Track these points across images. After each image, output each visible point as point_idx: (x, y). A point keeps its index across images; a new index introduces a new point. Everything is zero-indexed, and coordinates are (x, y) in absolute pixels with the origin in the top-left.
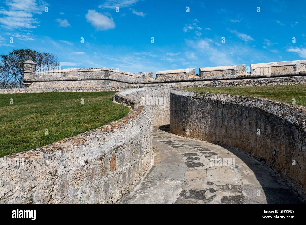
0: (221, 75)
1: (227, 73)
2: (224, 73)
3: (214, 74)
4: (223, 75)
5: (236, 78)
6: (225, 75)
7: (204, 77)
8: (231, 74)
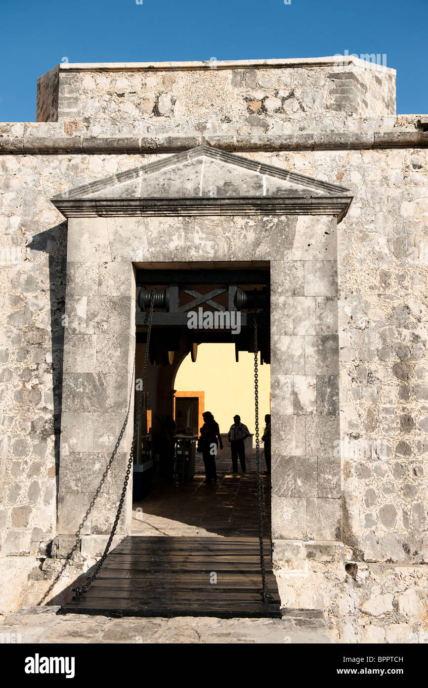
0: (237, 108)
1: (292, 95)
2: (259, 95)
3: (175, 93)
4: (256, 106)
5: (370, 138)
6: (277, 111)
7: (82, 124)
8: (327, 108)
